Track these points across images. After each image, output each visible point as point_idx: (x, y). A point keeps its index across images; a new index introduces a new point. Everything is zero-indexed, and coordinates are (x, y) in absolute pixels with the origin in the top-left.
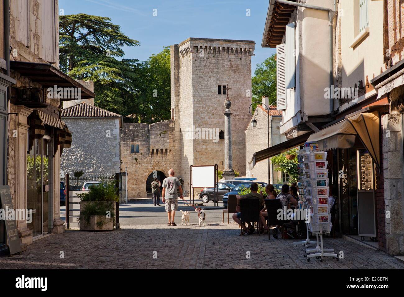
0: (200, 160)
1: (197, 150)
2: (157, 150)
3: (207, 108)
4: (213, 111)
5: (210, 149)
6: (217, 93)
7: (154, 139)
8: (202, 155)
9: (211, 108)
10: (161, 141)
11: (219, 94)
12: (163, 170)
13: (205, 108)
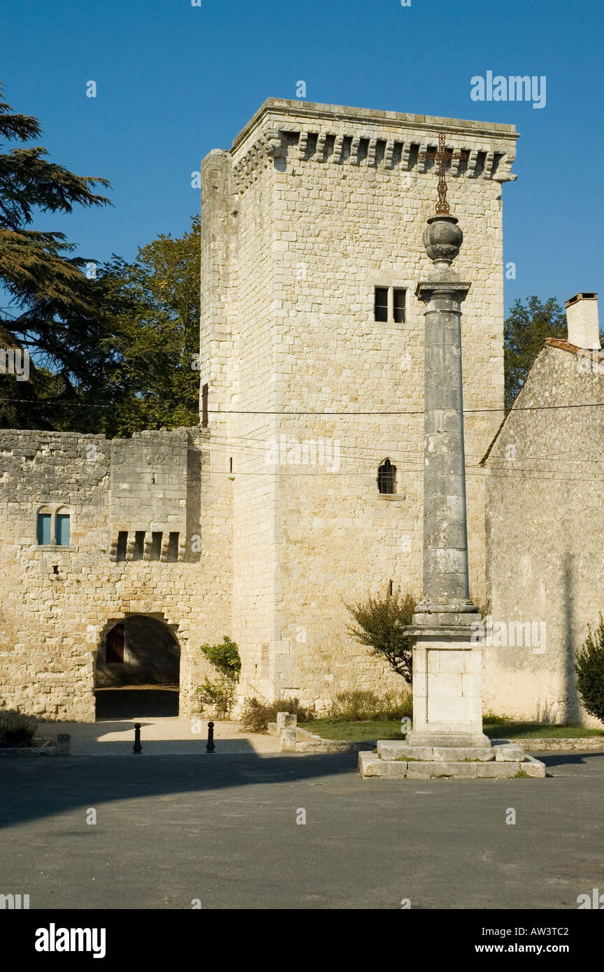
0: (303, 575)
1: (292, 537)
2: (140, 535)
3: (331, 371)
4: (358, 386)
5: (341, 533)
6: (372, 315)
7: (127, 494)
8: (308, 554)
9: (347, 373)
10: (154, 502)
11: (377, 319)
12: (163, 614)
13: (325, 372)
